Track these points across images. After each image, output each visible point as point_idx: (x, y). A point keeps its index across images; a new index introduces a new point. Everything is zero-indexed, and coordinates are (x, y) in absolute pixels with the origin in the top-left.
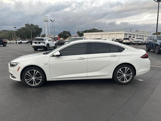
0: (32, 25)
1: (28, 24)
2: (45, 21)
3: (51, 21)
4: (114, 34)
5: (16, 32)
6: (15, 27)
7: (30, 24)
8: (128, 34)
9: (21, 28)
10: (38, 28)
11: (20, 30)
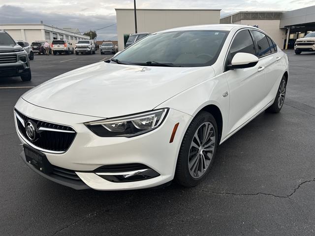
4: (19, 32)
8: (52, 31)
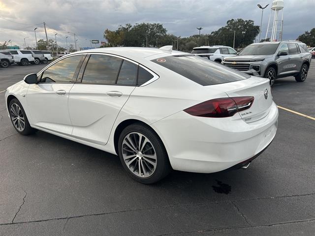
0: (240, 21)
1: (233, 20)
2: (274, 10)
3: (261, 7)
5: (209, 36)
6: (200, 29)
7: (236, 19)
9: (220, 29)
10: (251, 26)
11: (216, 33)
